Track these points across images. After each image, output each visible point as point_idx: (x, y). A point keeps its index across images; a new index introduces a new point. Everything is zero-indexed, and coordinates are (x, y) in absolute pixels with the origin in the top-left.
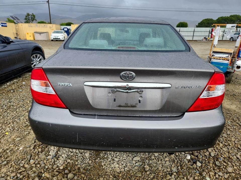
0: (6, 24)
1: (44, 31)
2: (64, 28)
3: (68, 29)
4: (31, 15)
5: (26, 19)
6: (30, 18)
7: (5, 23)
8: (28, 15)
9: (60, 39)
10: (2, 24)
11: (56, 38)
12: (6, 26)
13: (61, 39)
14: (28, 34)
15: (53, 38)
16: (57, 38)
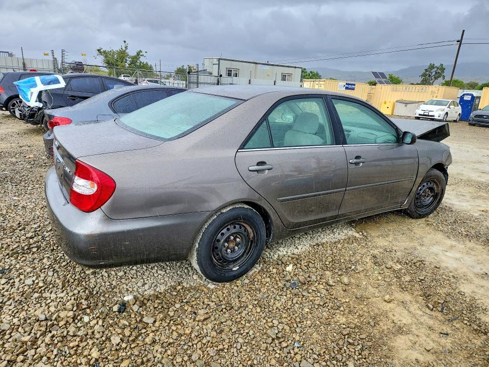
0: (354, 85)
1: (414, 100)
2: (464, 95)
3: (473, 97)
4: (438, 68)
5: (424, 75)
6: (434, 73)
7: (353, 83)
8: (432, 67)
9: (433, 116)
10: (347, 86)
11: (425, 114)
12: (354, 89)
13: (436, 117)
14: (385, 103)
15: (420, 115)
16: (427, 114)
